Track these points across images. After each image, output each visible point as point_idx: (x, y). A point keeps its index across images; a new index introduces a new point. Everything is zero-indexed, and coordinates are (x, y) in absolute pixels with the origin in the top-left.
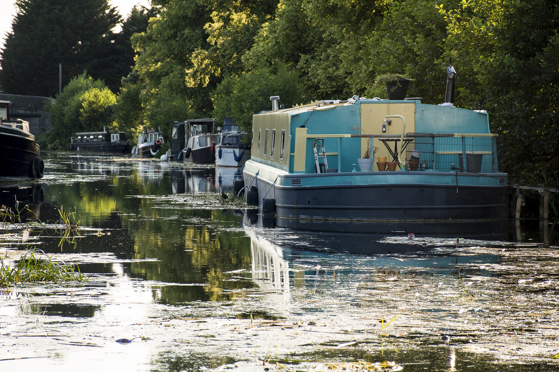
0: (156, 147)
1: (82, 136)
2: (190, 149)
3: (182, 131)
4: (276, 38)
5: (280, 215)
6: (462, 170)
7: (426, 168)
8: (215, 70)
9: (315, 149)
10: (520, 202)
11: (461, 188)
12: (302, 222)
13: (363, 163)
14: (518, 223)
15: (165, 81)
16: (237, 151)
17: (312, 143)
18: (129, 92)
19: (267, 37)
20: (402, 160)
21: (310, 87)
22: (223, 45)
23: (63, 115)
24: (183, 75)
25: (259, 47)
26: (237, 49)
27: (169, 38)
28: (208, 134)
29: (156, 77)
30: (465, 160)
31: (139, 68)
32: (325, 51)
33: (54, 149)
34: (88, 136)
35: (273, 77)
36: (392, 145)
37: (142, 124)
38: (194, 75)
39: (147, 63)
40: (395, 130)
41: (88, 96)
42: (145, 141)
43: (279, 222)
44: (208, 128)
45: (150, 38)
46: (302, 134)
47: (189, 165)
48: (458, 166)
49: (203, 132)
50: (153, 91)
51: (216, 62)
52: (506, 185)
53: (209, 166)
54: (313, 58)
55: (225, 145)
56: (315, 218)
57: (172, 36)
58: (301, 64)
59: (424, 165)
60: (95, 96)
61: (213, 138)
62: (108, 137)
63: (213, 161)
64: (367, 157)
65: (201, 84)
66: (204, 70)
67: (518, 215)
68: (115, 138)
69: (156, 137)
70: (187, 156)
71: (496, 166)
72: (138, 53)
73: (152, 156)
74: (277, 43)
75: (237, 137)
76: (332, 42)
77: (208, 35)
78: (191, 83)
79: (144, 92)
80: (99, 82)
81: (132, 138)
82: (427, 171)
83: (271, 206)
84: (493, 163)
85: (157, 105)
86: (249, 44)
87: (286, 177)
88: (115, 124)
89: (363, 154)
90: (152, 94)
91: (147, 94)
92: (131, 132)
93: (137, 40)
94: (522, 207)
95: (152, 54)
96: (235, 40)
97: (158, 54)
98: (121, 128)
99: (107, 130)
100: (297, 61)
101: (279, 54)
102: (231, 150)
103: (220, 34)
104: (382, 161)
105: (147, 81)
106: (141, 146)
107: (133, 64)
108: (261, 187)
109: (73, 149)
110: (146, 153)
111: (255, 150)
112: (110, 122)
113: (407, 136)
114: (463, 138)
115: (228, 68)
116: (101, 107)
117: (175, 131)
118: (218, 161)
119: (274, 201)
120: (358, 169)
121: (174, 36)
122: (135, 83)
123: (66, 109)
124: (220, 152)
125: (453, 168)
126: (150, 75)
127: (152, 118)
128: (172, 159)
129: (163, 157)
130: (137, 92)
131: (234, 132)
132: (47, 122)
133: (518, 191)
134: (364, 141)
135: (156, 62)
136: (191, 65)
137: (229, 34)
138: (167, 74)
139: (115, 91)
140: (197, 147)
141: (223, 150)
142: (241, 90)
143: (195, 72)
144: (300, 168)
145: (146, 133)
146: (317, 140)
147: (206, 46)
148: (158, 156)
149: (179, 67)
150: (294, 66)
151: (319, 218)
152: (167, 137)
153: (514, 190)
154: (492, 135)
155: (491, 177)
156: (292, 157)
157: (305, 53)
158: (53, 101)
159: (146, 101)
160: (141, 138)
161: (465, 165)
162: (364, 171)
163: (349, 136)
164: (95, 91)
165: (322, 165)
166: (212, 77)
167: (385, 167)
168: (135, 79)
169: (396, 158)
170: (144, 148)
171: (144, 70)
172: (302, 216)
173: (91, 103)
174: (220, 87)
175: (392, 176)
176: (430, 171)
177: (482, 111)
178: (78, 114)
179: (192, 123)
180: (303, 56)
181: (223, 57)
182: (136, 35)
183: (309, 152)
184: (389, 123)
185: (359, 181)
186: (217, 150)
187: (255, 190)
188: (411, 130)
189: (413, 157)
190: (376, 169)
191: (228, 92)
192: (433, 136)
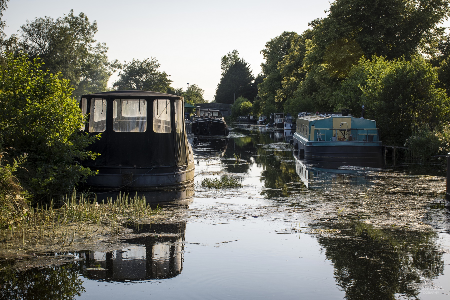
0: (265, 121)
1: (241, 117)
2: (276, 123)
3: (273, 117)
4: (305, 87)
5: (306, 155)
6: (367, 141)
7: (355, 140)
8: (285, 96)
9: (317, 133)
10: (386, 151)
11: (366, 147)
12: (313, 157)
13: (333, 138)
14: (385, 158)
15: (268, 99)
16: (291, 124)
17: (316, 131)
18: (256, 103)
19: (302, 86)
20: (347, 138)
21: (316, 103)
22: (287, 88)
23: (235, 110)
24: (274, 98)
25: (299, 90)
26: (292, 89)
27: (269, 85)
28: (282, 118)
29: (265, 98)
30: (368, 137)
31: (259, 95)
32: (321, 91)
33: (232, 121)
34: (243, 117)
35: (303, 100)
36: (343, 132)
37: (260, 113)
38: (277, 98)
39: (262, 93)
40: (344, 127)
41: (243, 104)
42: (261, 119)
43: (305, 157)
44: (282, 116)
45: (263, 85)
46: (313, 128)
47: (276, 128)
48: (365, 139)
49: (280, 117)
50: (264, 102)
51: (285, 94)
52: (381, 145)
53: (282, 129)
54: (317, 93)
55: (287, 122)
56: (317, 156)
57: (270, 84)
58: (313, 95)
59: (354, 139)
60: (245, 104)
61: (284, 120)
62: (249, 117)
63: (283, 127)
64: (335, 136)
65: (280, 101)
66: (281, 96)
67: (385, 156)
68: (252, 118)
69: (265, 118)
70: (275, 126)
71: (378, 139)
72: (259, 90)
73: (263, 124)
74: (305, 88)
75: (291, 120)
76: (323, 88)
77: (282, 85)
78: (276, 100)
79: (261, 103)
80: (247, 99)
81: (257, 118)
82: (355, 141)
83: (302, 151)
84: (377, 138)
85: (265, 107)
86: (296, 88)
87: (307, 142)
88: (251, 113)
89: (333, 135)
90: (264, 103)
91: (262, 103)
92: (257, 116)
93: (259, 86)
94: (387, 153)
95: (264, 90)
96: (291, 86)
97: (266, 90)
98: (253, 115)
99: (249, 115)
100: (312, 95)
101: (306, 92)
102: (289, 124)
103: (286, 85)
104: (340, 138)
105: (262, 99)
106: (260, 121)
107: (258, 93)
108: (299, 144)
109: (238, 121)
110: (261, 123)
111: (297, 130)
112: (250, 112)
113: (348, 129)
114: (367, 130)
115: (289, 96)
116: (247, 107)
117: (271, 117)
118: (285, 128)
119: (303, 150)
120: (332, 140)
121: (271, 85)
122: (258, 100)
123: (236, 108)
124: (286, 125)
125: (364, 140)
126: (263, 97)
127: (263, 111)
128: (270, 126)
129: (267, 125)
130: (259, 103)
131: (290, 118)
132: (230, 112)
133: (385, 148)
134: (334, 131)
135: (265, 93)
136: (276, 95)
137: (289, 84)
138: (269, 97)
139: (252, 102)
140: (278, 123)
141: (287, 124)
142: (293, 104)
143: (278, 97)
144: (312, 140)
145: (262, 117)
146: (318, 130)
147: (281, 88)
148: (265, 124)
149: (273, 95)
150: (311, 96)
151: (318, 156)
152: (268, 118)
153: (384, 147)
154: (377, 129)
155: (376, 143)
156: (309, 136)
157: (314, 92)
158: (232, 105)
159: (261, 106)
160: (260, 118)
161: (368, 139)
162: (333, 141)
163: (329, 129)
164: (245, 102)
165: (319, 139)
166: (283, 98)
167: (340, 139)
168: (258, 98)
169: (344, 136)
170: (261, 121)
171: (261, 96)
172: (313, 155)
173: (244, 106)
174: (286, 102)
175: (343, 143)
176: (356, 141)
177: (374, 121)
178: (240, 110)
179: (277, 114)
180: (313, 93)
181: (287, 92)
182: (259, 84)
183: (315, 134)
184: (342, 124)
185: (332, 144)
186: (285, 124)
187: (297, 144)
188: (350, 127)
189: (350, 136)
190: (338, 140)
191: (289, 104)
192: (357, 130)
